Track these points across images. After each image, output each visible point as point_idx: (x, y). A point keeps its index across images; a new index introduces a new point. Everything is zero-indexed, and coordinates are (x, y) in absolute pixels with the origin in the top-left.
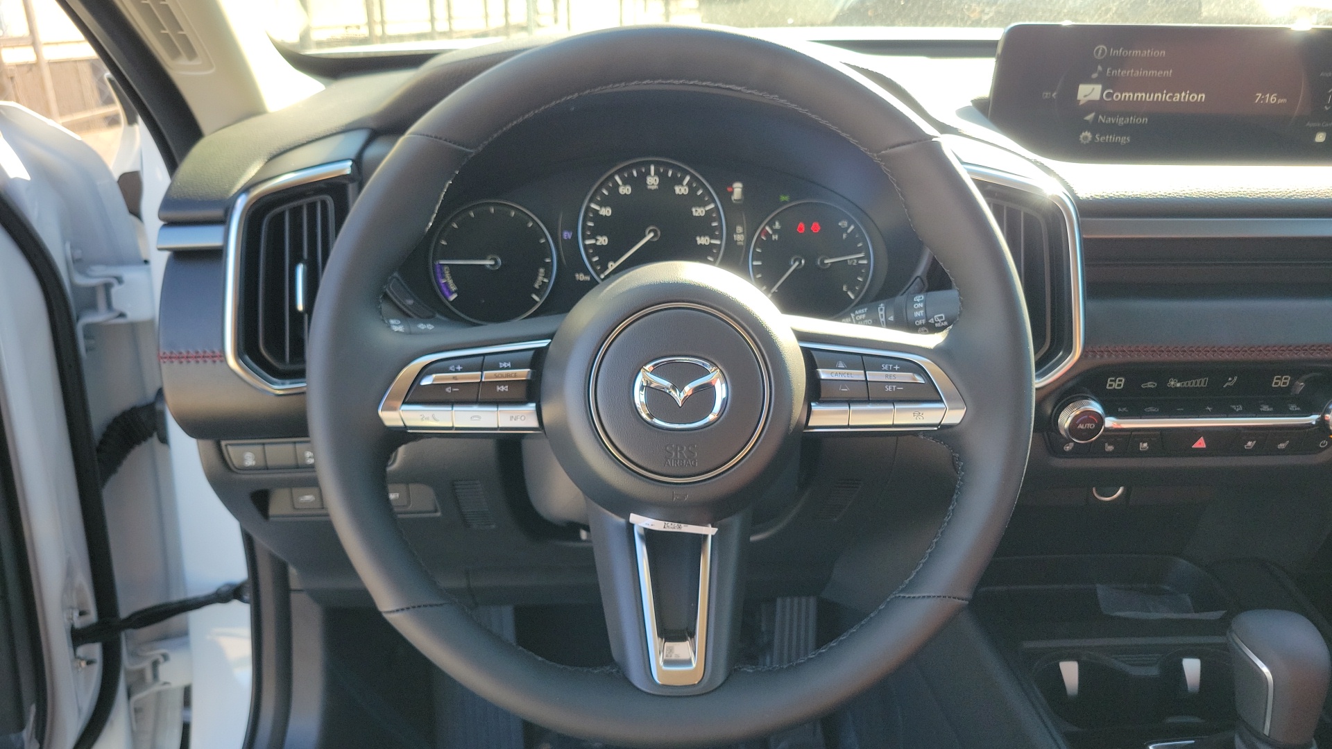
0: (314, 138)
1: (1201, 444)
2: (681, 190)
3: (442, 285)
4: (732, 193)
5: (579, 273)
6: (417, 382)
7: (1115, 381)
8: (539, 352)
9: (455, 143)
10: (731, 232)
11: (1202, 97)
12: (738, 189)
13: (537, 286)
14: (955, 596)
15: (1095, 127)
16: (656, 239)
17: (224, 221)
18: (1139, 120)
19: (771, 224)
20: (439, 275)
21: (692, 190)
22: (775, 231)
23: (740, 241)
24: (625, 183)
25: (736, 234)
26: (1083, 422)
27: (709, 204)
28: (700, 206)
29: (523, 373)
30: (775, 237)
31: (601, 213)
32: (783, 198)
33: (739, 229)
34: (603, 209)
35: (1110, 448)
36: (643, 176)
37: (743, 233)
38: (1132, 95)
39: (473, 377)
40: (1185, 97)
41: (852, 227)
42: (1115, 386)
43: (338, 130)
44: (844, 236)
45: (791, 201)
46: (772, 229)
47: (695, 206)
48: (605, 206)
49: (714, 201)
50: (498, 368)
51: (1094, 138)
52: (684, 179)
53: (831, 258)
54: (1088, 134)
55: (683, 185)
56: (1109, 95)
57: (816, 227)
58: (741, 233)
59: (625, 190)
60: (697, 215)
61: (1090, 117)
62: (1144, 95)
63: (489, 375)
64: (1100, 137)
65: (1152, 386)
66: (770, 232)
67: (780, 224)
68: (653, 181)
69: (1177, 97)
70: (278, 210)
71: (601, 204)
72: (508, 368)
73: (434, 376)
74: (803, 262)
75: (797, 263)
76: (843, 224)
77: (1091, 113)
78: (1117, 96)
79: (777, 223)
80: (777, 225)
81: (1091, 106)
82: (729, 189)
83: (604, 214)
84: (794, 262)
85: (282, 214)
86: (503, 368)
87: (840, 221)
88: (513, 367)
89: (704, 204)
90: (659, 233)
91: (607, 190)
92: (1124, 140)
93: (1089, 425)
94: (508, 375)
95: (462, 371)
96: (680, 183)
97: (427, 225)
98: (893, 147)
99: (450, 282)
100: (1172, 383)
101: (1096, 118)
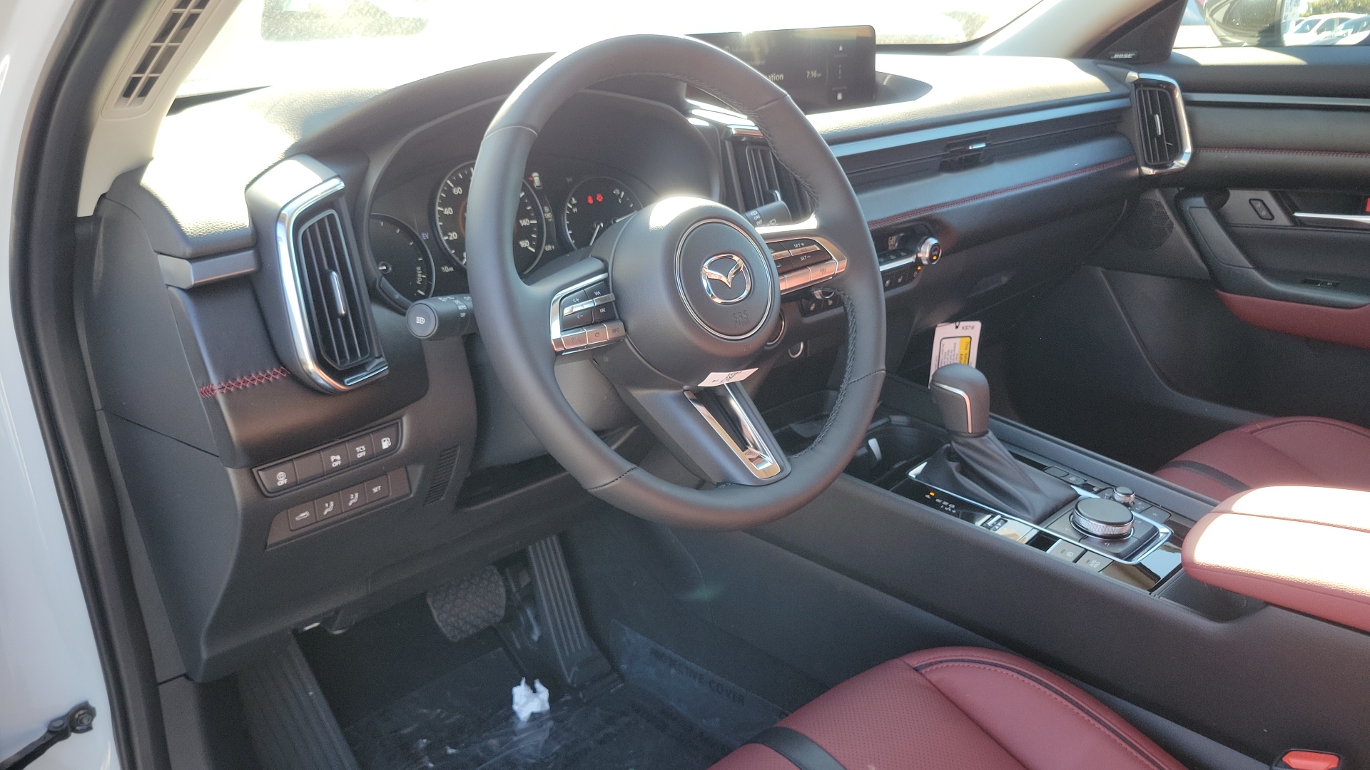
4: (533, 181)
5: (444, 266)
11: (782, 76)
12: (536, 178)
13: (419, 282)
22: (574, 206)
23: (550, 218)
24: (456, 186)
25: (547, 213)
30: (576, 210)
31: (445, 213)
33: (546, 209)
34: (446, 209)
36: (467, 177)
37: (550, 212)
41: (623, 193)
44: (620, 201)
46: (571, 204)
48: (447, 207)
53: (619, 217)
57: (600, 198)
59: (458, 190)
66: (571, 207)
67: (576, 199)
71: (444, 206)
72: (601, 295)
74: (602, 225)
75: (599, 227)
76: (616, 192)
79: (573, 199)
80: (574, 201)
82: (530, 179)
83: (448, 213)
84: (596, 226)
85: (306, 231)
86: (598, 295)
87: (614, 190)
91: (443, 194)
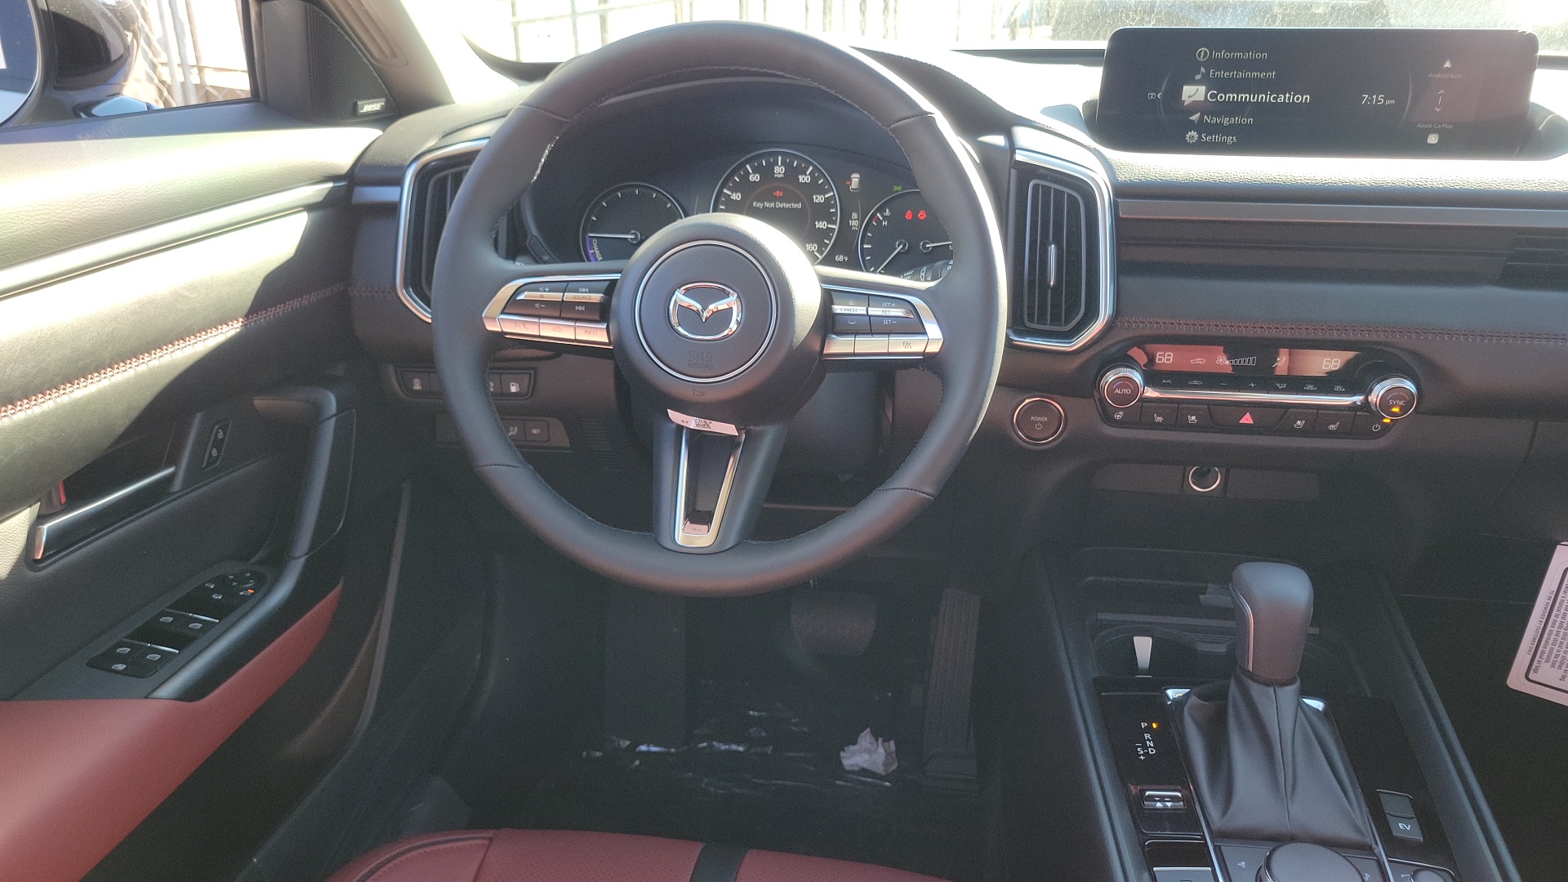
0: (480, 120)
1: (1247, 419)
2: (804, 179)
3: (590, 255)
6: (513, 298)
7: (1164, 355)
8: (613, 282)
9: (553, 114)
10: (845, 218)
11: (1307, 98)
12: (855, 180)
14: (916, 489)
15: (1201, 127)
17: (398, 182)
18: (1244, 121)
19: (881, 211)
20: (588, 246)
21: (814, 179)
22: (885, 218)
23: (855, 226)
24: (754, 172)
25: (852, 220)
26: (1120, 387)
27: (828, 192)
28: (820, 194)
29: (596, 297)
30: (885, 223)
31: (732, 198)
32: (896, 188)
33: (854, 216)
34: (734, 194)
35: (1159, 419)
36: (771, 166)
37: (858, 219)
38: (1236, 96)
39: (557, 296)
40: (1289, 98)
42: (1164, 360)
43: (500, 115)
45: (901, 190)
46: (882, 216)
47: (816, 194)
48: (736, 192)
49: (832, 191)
50: (578, 292)
51: (1200, 137)
52: (808, 169)
53: (932, 243)
54: (1193, 134)
55: (806, 175)
56: (1213, 96)
57: (922, 215)
58: (855, 219)
59: (755, 178)
60: (817, 201)
61: (1195, 117)
62: (1248, 96)
63: (569, 296)
64: (1206, 137)
65: (1201, 362)
66: (881, 218)
67: (890, 211)
68: (779, 171)
69: (1282, 98)
70: (441, 174)
71: (733, 190)
72: (586, 292)
73: (526, 293)
74: (907, 245)
75: (901, 246)
77: (1196, 113)
78: (1221, 97)
79: (887, 210)
80: (887, 213)
81: (1195, 107)
82: (848, 183)
83: (735, 198)
84: (899, 246)
85: (445, 178)
86: (582, 292)
88: (590, 292)
89: (823, 193)
91: (738, 177)
92: (1230, 140)
93: (1126, 391)
94: (584, 297)
95: (549, 291)
96: (804, 172)
97: (533, 178)
98: (898, 121)
99: (597, 252)
100: (1221, 360)
101: (1202, 117)
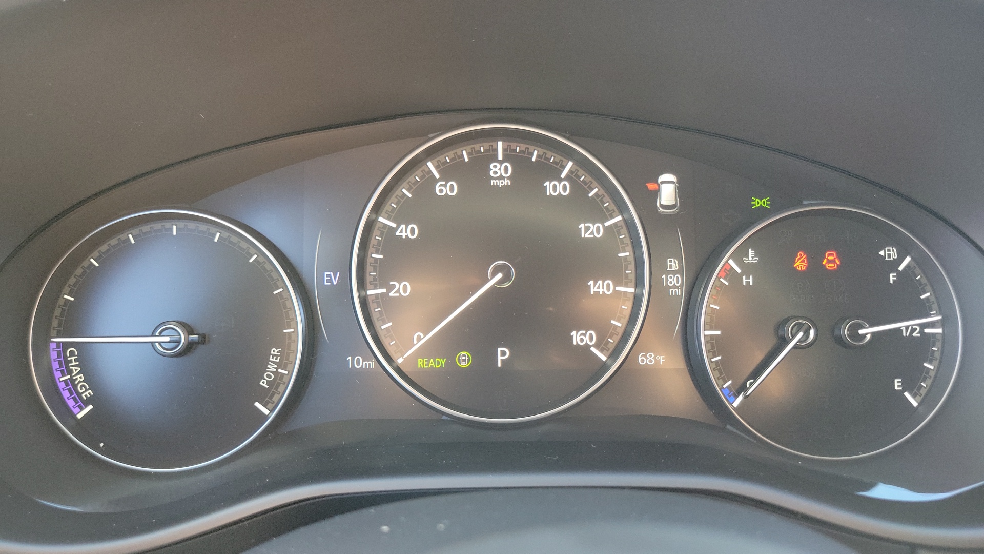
2: (556, 188)
4: (656, 193)
12: (668, 186)
16: (506, 285)
19: (739, 256)
21: (579, 189)
22: (747, 269)
23: (675, 287)
24: (446, 176)
27: (614, 214)
28: (594, 220)
30: (747, 280)
31: (398, 234)
32: (757, 203)
33: (673, 264)
34: (403, 227)
36: (483, 161)
37: (679, 272)
41: (907, 261)
44: (892, 277)
45: (777, 210)
47: (584, 220)
48: (407, 221)
49: (622, 208)
52: (563, 165)
53: (872, 325)
55: (560, 180)
57: (831, 260)
58: (674, 273)
60: (588, 236)
66: (737, 270)
67: (757, 254)
68: (500, 172)
71: (401, 218)
75: (799, 334)
76: (890, 253)
79: (751, 253)
80: (752, 257)
82: (651, 186)
83: (404, 236)
84: (793, 333)
87: (882, 247)
89: (602, 216)
90: (513, 272)
96: (554, 173)
